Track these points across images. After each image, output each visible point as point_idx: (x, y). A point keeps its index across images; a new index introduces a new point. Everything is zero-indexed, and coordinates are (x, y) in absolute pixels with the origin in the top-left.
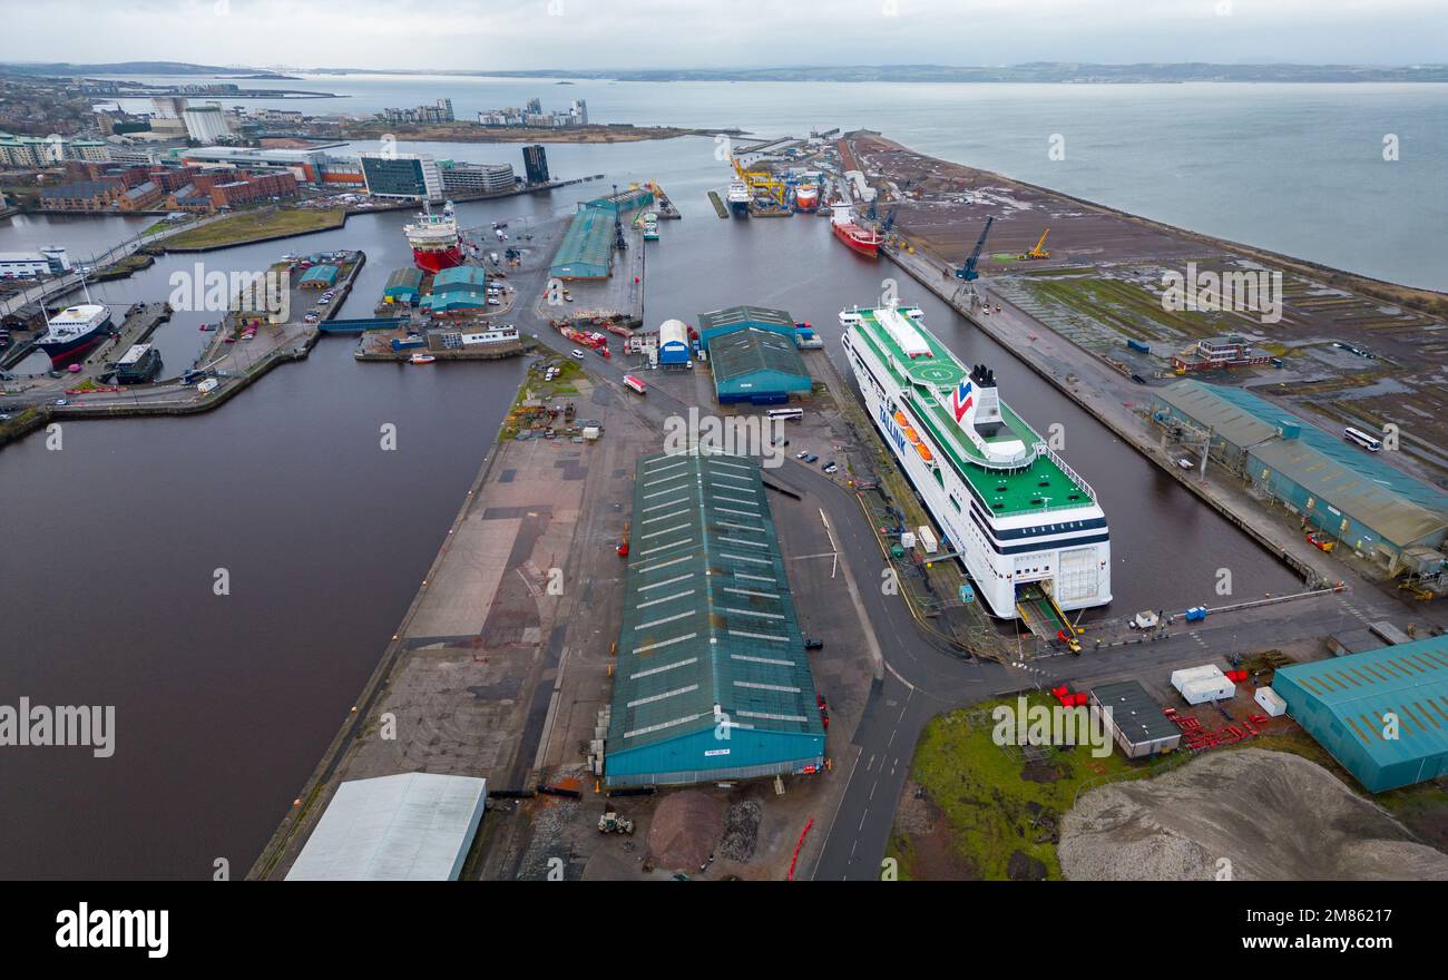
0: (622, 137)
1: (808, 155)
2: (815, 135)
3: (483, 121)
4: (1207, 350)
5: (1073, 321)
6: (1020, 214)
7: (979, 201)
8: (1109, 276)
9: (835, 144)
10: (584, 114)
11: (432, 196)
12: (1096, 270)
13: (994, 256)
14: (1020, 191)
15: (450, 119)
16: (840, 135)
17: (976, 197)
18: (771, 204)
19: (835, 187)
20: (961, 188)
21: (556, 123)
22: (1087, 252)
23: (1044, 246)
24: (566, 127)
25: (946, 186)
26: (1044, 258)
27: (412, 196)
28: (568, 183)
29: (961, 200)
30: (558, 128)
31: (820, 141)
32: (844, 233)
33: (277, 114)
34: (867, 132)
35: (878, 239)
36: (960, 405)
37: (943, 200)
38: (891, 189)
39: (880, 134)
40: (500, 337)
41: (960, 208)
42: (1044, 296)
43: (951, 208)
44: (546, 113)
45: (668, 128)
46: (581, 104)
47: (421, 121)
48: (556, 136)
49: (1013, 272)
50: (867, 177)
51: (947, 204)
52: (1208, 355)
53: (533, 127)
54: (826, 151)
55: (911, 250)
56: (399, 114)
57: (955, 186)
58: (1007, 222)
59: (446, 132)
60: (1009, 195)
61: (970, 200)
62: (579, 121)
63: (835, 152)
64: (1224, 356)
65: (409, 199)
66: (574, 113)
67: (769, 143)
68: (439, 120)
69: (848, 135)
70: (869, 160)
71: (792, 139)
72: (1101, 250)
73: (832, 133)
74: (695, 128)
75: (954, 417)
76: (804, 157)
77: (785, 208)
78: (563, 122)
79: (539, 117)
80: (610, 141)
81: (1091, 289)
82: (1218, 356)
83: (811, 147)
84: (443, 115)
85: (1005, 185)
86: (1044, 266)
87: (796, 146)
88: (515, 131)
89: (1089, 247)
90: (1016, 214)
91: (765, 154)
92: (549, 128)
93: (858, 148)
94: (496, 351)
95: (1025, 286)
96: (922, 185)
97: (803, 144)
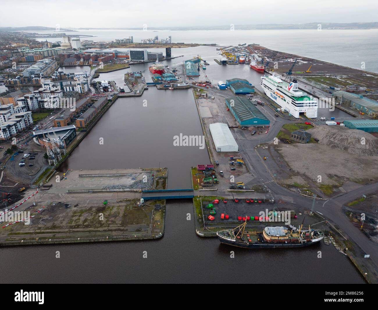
0: (182, 46)
1: (239, 50)
2: (240, 45)
3: (142, 43)
4: (349, 88)
5: (316, 84)
6: (304, 64)
7: (292, 61)
8: (328, 77)
9: (246, 48)
10: (170, 40)
11: (146, 60)
12: (324, 75)
13: (296, 72)
14: (304, 59)
15: (132, 42)
16: (247, 45)
17: (291, 60)
18: (232, 62)
19: (249, 58)
20: (286, 58)
21: (163, 43)
22: (323, 72)
23: (310, 70)
24: (165, 44)
25: (282, 57)
26: (310, 73)
27: (141, 60)
28: (176, 57)
29: (287, 61)
30: (164, 44)
31: (241, 47)
32: (254, 67)
33: (87, 42)
34: (255, 44)
35: (264, 68)
36: (290, 87)
37: (281, 61)
38: (265, 58)
39: (259, 45)
40: (185, 85)
41: (286, 63)
42: (309, 80)
43: (283, 63)
44: (159, 40)
45: (195, 44)
46: (170, 37)
47: (125, 43)
48: (164, 46)
49: (301, 75)
50: (258, 56)
51: (282, 62)
52: (349, 89)
53: (157, 44)
54: (244, 49)
55: (273, 71)
56: (119, 41)
57: (284, 58)
58: (299, 66)
59: (132, 46)
60: (301, 60)
61: (289, 61)
62: (169, 42)
63: (247, 50)
64: (353, 89)
65: (140, 61)
66: (168, 40)
67: (226, 48)
68: (129, 42)
69: (249, 45)
70: (257, 51)
71: (232, 46)
72: (327, 72)
73: (244, 45)
74: (202, 44)
75: (288, 90)
76: (238, 51)
77: (237, 62)
78: (165, 43)
79: (159, 41)
80: (180, 47)
81: (322, 79)
82: (351, 89)
83: (239, 48)
84: (130, 41)
85: (300, 57)
86: (309, 74)
87: (234, 48)
88: (152, 45)
89: (323, 71)
90: (303, 64)
91: (226, 50)
92: (161, 44)
93: (253, 48)
94: (185, 87)
95: (304, 78)
96: (275, 57)
97: (237, 48)
